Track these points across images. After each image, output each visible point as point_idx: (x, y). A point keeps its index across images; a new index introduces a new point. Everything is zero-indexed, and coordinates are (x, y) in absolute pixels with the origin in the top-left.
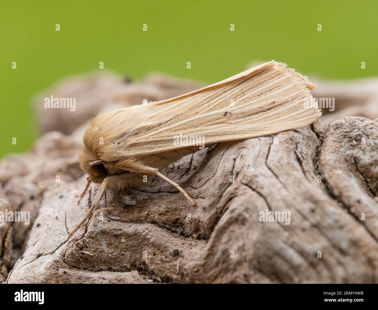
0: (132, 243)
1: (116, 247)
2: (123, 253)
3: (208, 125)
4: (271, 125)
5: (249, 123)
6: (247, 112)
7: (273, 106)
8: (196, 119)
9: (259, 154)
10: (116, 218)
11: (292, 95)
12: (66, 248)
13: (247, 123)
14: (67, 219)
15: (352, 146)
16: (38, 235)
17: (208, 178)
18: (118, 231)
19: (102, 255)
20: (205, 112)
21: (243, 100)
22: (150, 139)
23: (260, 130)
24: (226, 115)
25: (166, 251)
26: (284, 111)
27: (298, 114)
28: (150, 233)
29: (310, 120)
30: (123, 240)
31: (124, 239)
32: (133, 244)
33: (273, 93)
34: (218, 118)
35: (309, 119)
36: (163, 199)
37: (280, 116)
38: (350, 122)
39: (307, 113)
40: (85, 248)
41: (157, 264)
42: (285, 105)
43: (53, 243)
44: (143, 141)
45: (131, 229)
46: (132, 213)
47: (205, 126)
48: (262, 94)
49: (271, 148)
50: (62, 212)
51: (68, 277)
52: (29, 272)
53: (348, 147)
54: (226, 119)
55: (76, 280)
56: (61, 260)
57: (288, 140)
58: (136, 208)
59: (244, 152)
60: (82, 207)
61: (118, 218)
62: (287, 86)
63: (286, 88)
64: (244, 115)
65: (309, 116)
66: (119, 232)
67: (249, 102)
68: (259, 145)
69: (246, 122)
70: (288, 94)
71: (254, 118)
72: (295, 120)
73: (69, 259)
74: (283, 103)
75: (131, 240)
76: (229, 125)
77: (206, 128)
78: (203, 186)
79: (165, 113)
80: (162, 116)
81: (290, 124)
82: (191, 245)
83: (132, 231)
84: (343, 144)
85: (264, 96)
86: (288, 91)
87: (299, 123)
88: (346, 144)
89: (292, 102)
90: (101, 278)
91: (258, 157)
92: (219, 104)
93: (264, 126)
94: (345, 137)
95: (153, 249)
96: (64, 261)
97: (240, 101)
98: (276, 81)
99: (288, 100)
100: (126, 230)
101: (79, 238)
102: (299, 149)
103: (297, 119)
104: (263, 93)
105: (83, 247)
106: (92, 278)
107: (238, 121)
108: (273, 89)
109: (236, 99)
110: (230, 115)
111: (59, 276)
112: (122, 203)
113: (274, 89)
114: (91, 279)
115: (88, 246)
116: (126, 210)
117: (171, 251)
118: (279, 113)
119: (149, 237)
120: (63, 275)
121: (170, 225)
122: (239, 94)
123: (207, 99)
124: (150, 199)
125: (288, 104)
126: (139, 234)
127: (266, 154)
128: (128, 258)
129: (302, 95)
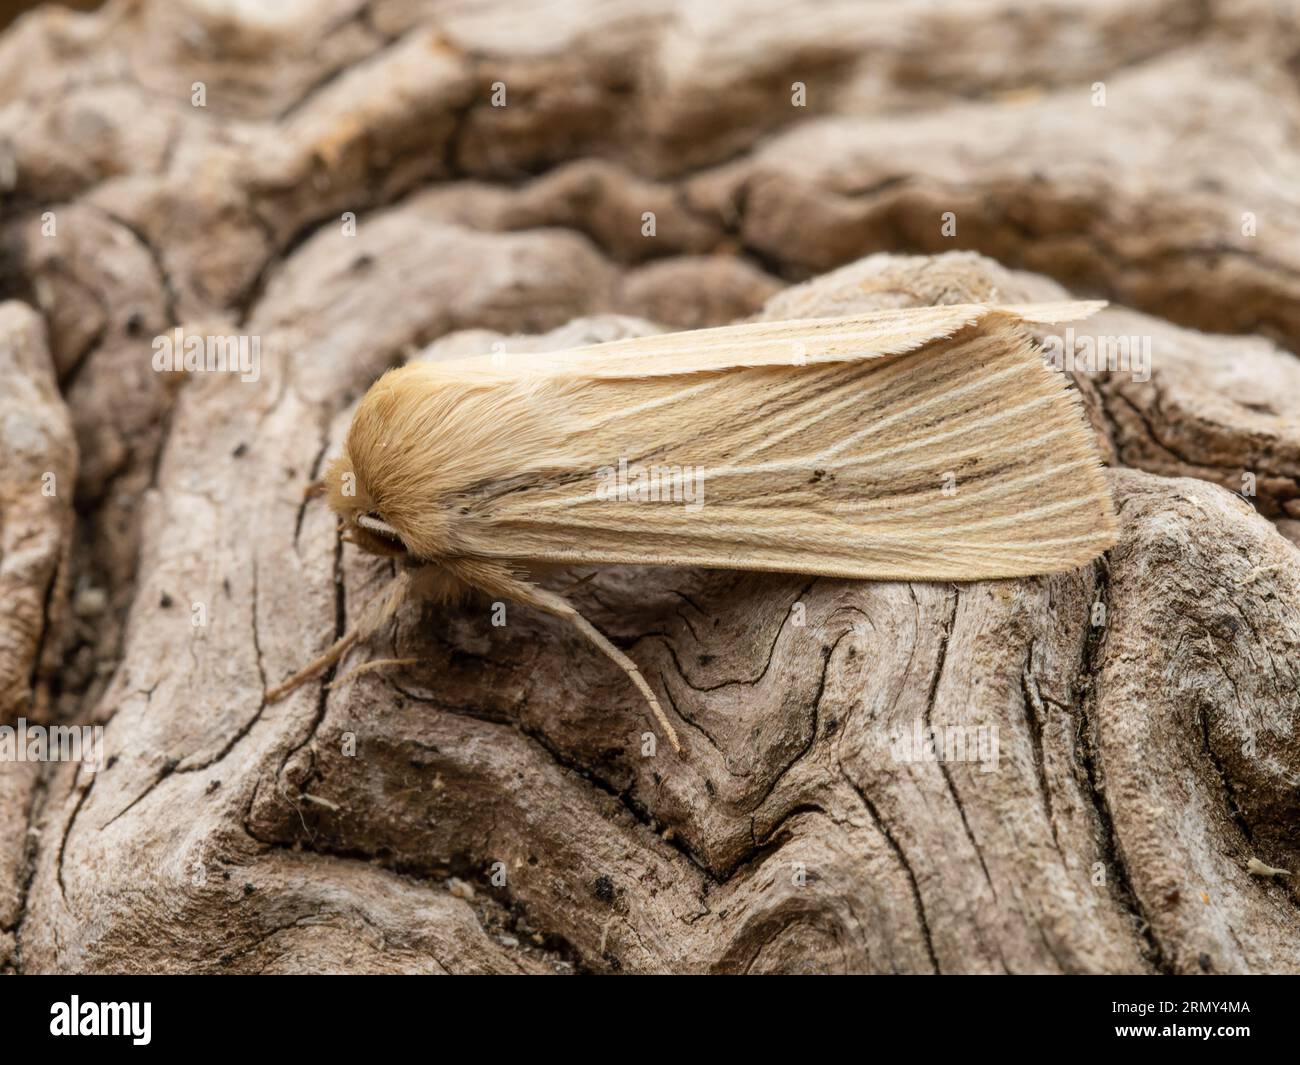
0: (465, 796)
1: (414, 799)
2: (433, 821)
3: (756, 506)
4: (957, 543)
5: (886, 521)
6: (886, 483)
7: (971, 474)
8: (720, 477)
9: (907, 669)
10: (421, 693)
11: (1035, 442)
12: (255, 777)
13: (879, 522)
14: (261, 597)
15: (1199, 653)
16: (164, 652)
17: (732, 671)
18: (427, 754)
19: (366, 812)
20: (752, 458)
21: (878, 434)
22: (567, 515)
23: (919, 557)
24: (818, 483)
25: (572, 868)
26: (1003, 497)
27: (1045, 519)
28: (528, 792)
29: (1082, 552)
30: (437, 784)
31: (442, 778)
32: (468, 800)
33: (977, 423)
34: (789, 487)
35: (1079, 545)
36: (579, 666)
37: (990, 513)
38: (1203, 547)
39: (1074, 522)
40: (315, 783)
41: (537, 893)
42: (1009, 475)
43: (213, 724)
44: (543, 518)
45: (469, 752)
46: (475, 680)
47: (749, 506)
48: (939, 421)
49: (951, 645)
50: (244, 554)
51: (258, 907)
52: (136, 866)
53: (1188, 657)
54: (818, 497)
55: (279, 914)
56: (238, 829)
57: (1004, 632)
58: (486, 665)
59: (862, 635)
60: (312, 586)
61: (429, 695)
62: (1022, 401)
63: (1020, 409)
64: (877, 489)
65: (1082, 534)
66: (428, 758)
67: (895, 444)
68: (909, 628)
69: (879, 519)
70: (1023, 435)
71: (907, 506)
72: (1034, 538)
73: (263, 824)
74: (1002, 469)
75: (463, 789)
76: (820, 516)
77: (749, 514)
78: (713, 689)
79: (622, 430)
80: (612, 439)
81: (1018, 552)
82: (652, 873)
83: (471, 763)
84: (1176, 643)
85: (947, 432)
86: (1024, 425)
87: (1046, 553)
88: (1184, 646)
89: (1033, 468)
90: (358, 912)
91: (902, 682)
92: (800, 433)
93: (933, 544)
94: (1180, 613)
95: (531, 843)
96: (246, 826)
97: (869, 437)
98: (989, 379)
99: (1019, 458)
100: (448, 750)
101: (300, 740)
102: (1036, 667)
103: (1040, 537)
104: (943, 419)
105: (310, 780)
106: (330, 904)
107: (852, 506)
108: (977, 407)
109: (855, 426)
110: (832, 482)
111: (229, 902)
112: (445, 642)
113: (983, 409)
114: (327, 909)
115: (324, 775)
116: (456, 669)
117: (590, 875)
118: (985, 503)
119: (523, 804)
120: (243, 899)
121: (590, 760)
122: (866, 407)
123: (761, 407)
124: (535, 643)
125: (1015, 472)
126: (492, 779)
127: (930, 677)
128: (448, 838)
129: (1067, 447)
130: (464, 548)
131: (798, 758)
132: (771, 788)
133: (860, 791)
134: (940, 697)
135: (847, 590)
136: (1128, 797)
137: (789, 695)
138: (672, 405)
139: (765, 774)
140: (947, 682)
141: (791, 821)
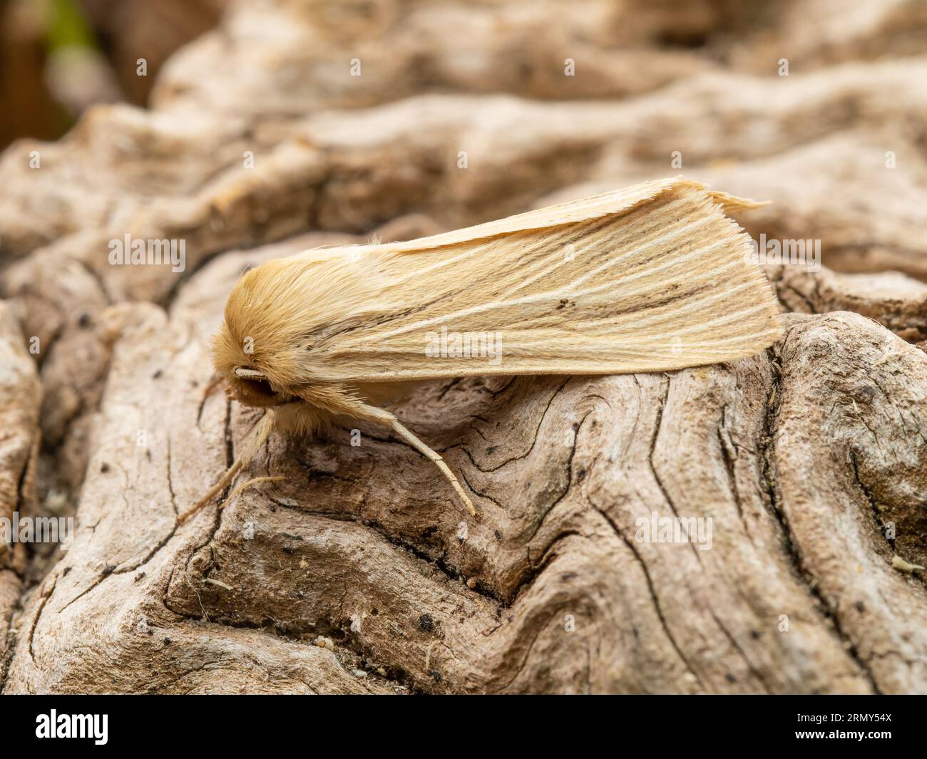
0: (323, 572)
1: (287, 577)
2: (302, 593)
3: (519, 329)
4: (666, 345)
5: (614, 333)
6: (613, 305)
7: (673, 296)
8: (493, 309)
9: (634, 428)
10: (288, 502)
11: (719, 271)
12: (170, 568)
13: (609, 334)
14: (173, 459)
15: (848, 414)
16: (104, 500)
17: (510, 453)
18: (294, 542)
19: (253, 590)
20: (514, 294)
21: (605, 272)
22: (383, 345)
23: (640, 356)
24: (564, 309)
25: (402, 612)
26: (698, 311)
27: (729, 324)
28: (368, 561)
29: (757, 344)
30: (303, 564)
31: (306, 560)
32: (326, 575)
33: (676, 260)
34: (543, 313)
35: (755, 340)
36: (402, 472)
37: (688, 322)
38: (847, 344)
39: (750, 324)
40: (214, 571)
41: (379, 635)
42: (702, 295)
43: (140, 540)
44: (367, 349)
45: (325, 538)
46: (328, 491)
47: (514, 329)
48: (649, 260)
49: (665, 413)
50: (161, 435)
51: (175, 654)
52: (85, 630)
53: (840, 417)
54: (564, 319)
55: (191, 660)
56: (160, 604)
57: (704, 400)
58: (336, 480)
59: (601, 411)
60: (209, 444)
61: (295, 503)
62: (708, 243)
63: (707, 249)
64: (606, 311)
65: (756, 332)
66: (295, 544)
67: (618, 278)
68: (635, 403)
69: (608, 331)
70: (710, 267)
71: (628, 321)
72: (722, 338)
73: (177, 600)
74: (696, 290)
75: (322, 566)
76: (568, 332)
77: (515, 334)
78: (497, 469)
79: (421, 283)
80: (414, 290)
81: (711, 348)
82: (461, 608)
83: (327, 546)
84: (830, 408)
85: (655, 267)
86: (710, 259)
87: (731, 347)
88: (836, 410)
89: (718, 289)
90: (249, 657)
91: (631, 437)
92: (549, 275)
93: (649, 347)
94: (833, 389)
95: (372, 599)
96: (165, 602)
97: (599, 274)
98: (682, 230)
99: (709, 283)
100: (310, 539)
101: (203, 542)
102: (728, 424)
103: (726, 336)
104: (651, 259)
105: (210, 569)
106: (228, 653)
107: (589, 324)
108: (675, 249)
109: (588, 267)
110: (574, 308)
111: (153, 650)
112: (304, 464)
113: (679, 250)
114: (227, 657)
115: (220, 565)
116: (314, 483)
117: (415, 614)
118: (686, 316)
119: (365, 569)
120: (163, 648)
121: (413, 539)
122: (595, 254)
123: (519, 259)
124: (370, 461)
125: (706, 292)
126: (342, 555)
127: (651, 433)
128: (313, 605)
129: (742, 273)
130: (312, 376)
131: (559, 500)
132: (540, 523)
133: (603, 513)
134: (658, 444)
135: (589, 384)
136: (799, 503)
137: (550, 456)
138: (455, 264)
139: (535, 513)
140: (663, 434)
141: (555, 546)
